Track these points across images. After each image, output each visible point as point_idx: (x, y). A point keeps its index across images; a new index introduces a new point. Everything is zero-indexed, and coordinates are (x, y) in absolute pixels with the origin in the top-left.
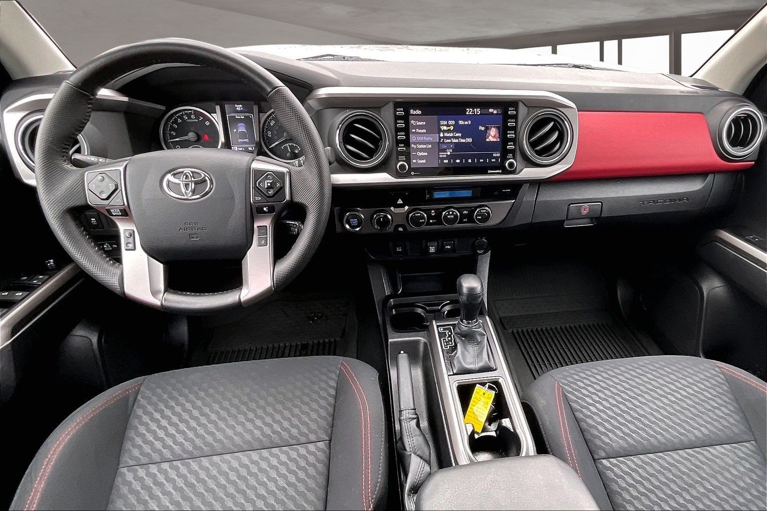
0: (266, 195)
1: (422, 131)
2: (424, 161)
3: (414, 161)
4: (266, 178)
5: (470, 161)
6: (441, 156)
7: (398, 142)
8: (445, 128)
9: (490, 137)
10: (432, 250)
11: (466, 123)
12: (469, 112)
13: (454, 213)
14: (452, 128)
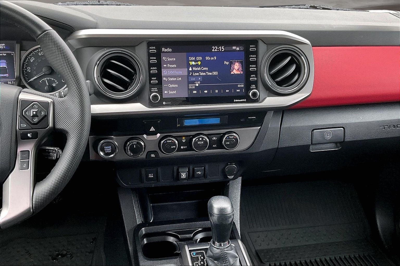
0: (31, 123)
1: (173, 66)
2: (175, 92)
3: (165, 92)
4: (32, 107)
5: (217, 91)
6: (190, 87)
7: (151, 76)
8: (194, 63)
9: (234, 71)
10: (184, 176)
11: (212, 58)
12: (215, 50)
13: (204, 139)
14: (199, 63)
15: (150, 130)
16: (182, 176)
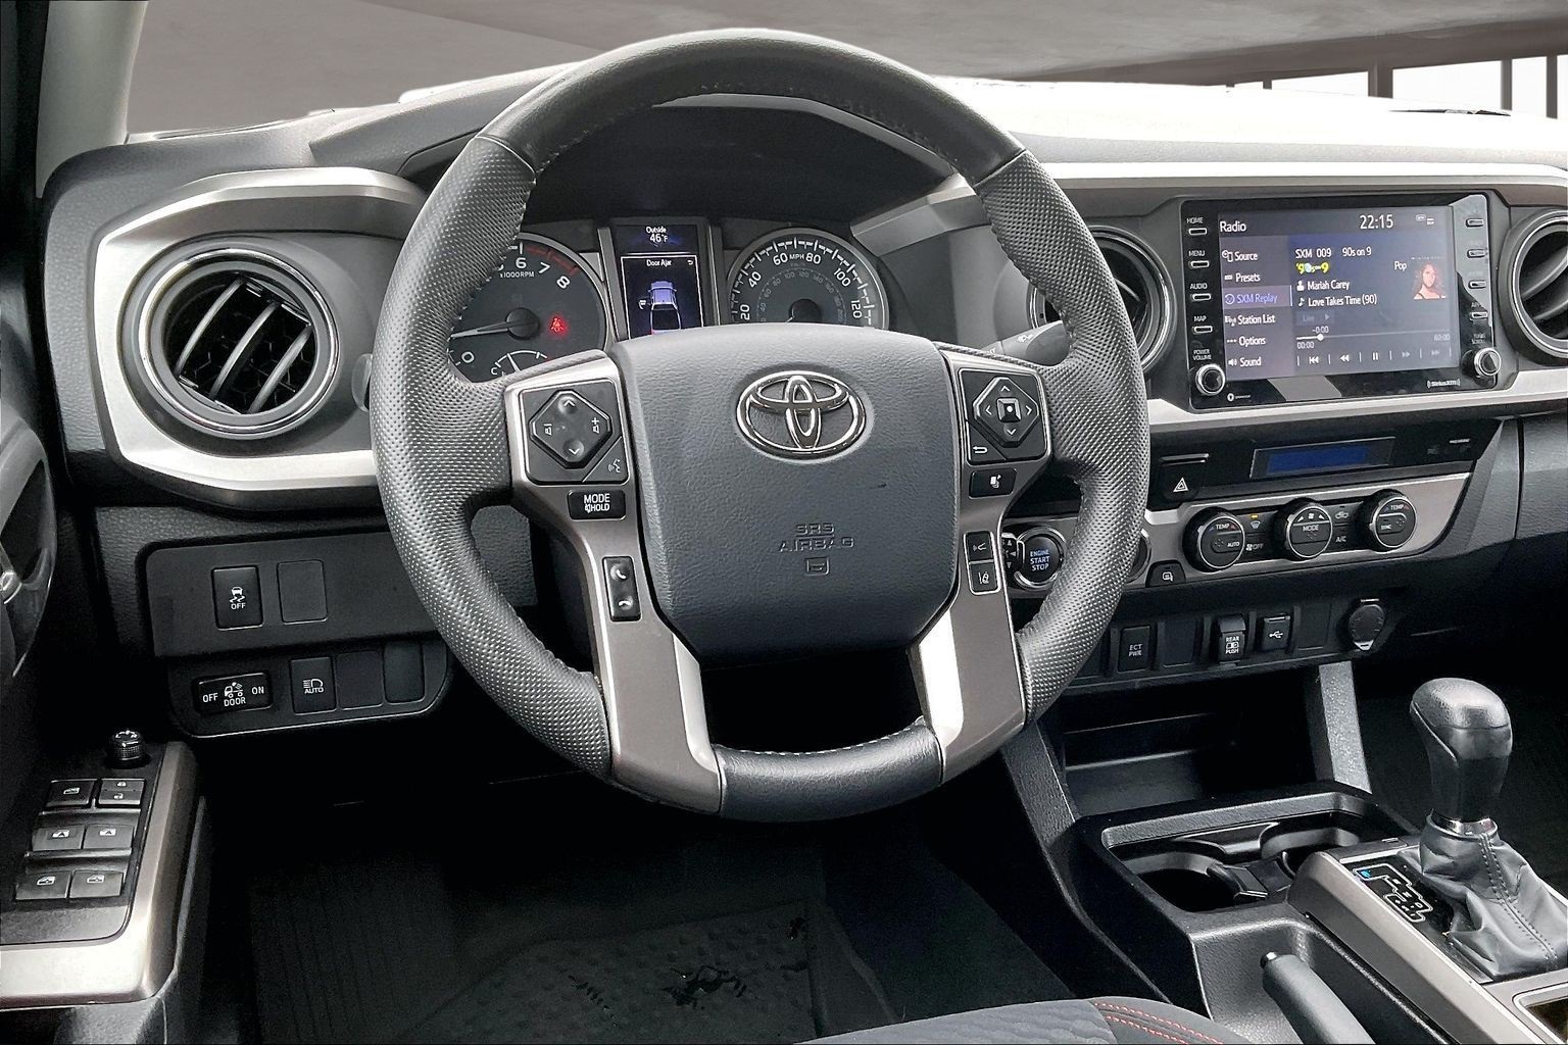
0: (1001, 441)
1: (1251, 278)
2: (1258, 362)
3: (1231, 362)
4: (998, 393)
5: (1376, 356)
6: (1301, 346)
7: (1193, 310)
8: (1309, 268)
9: (1423, 291)
10: (1233, 645)
11: (1361, 253)
12: (1366, 225)
13: (1321, 517)
14: (1325, 267)
15: (1175, 491)
16: (1230, 645)
